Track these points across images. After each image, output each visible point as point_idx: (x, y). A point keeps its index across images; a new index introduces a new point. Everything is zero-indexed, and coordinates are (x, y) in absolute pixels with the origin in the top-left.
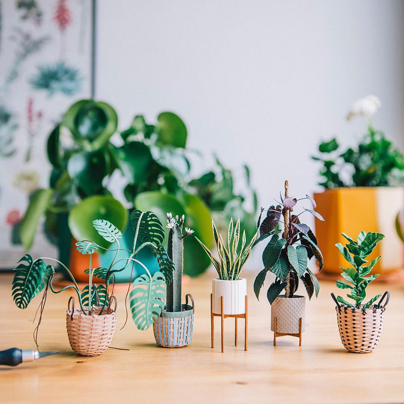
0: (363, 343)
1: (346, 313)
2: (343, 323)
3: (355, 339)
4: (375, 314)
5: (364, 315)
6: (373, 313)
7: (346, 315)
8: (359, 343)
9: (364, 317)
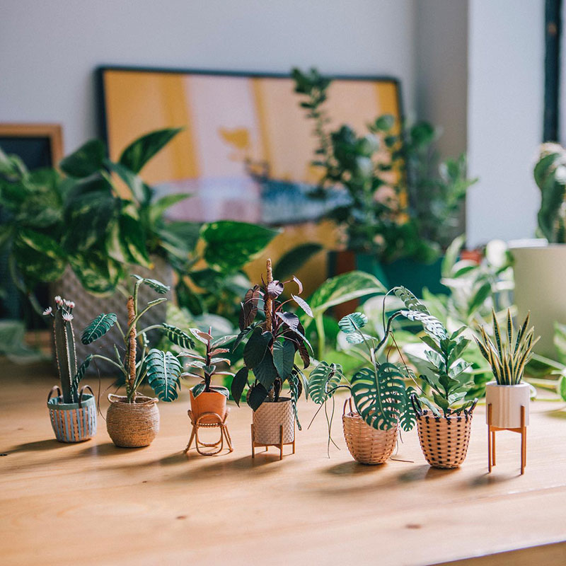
0: (449, 458)
1: (428, 423)
2: (425, 434)
3: (440, 453)
4: (459, 423)
5: (449, 424)
6: (458, 421)
7: (428, 425)
8: (444, 457)
9: (449, 426)
